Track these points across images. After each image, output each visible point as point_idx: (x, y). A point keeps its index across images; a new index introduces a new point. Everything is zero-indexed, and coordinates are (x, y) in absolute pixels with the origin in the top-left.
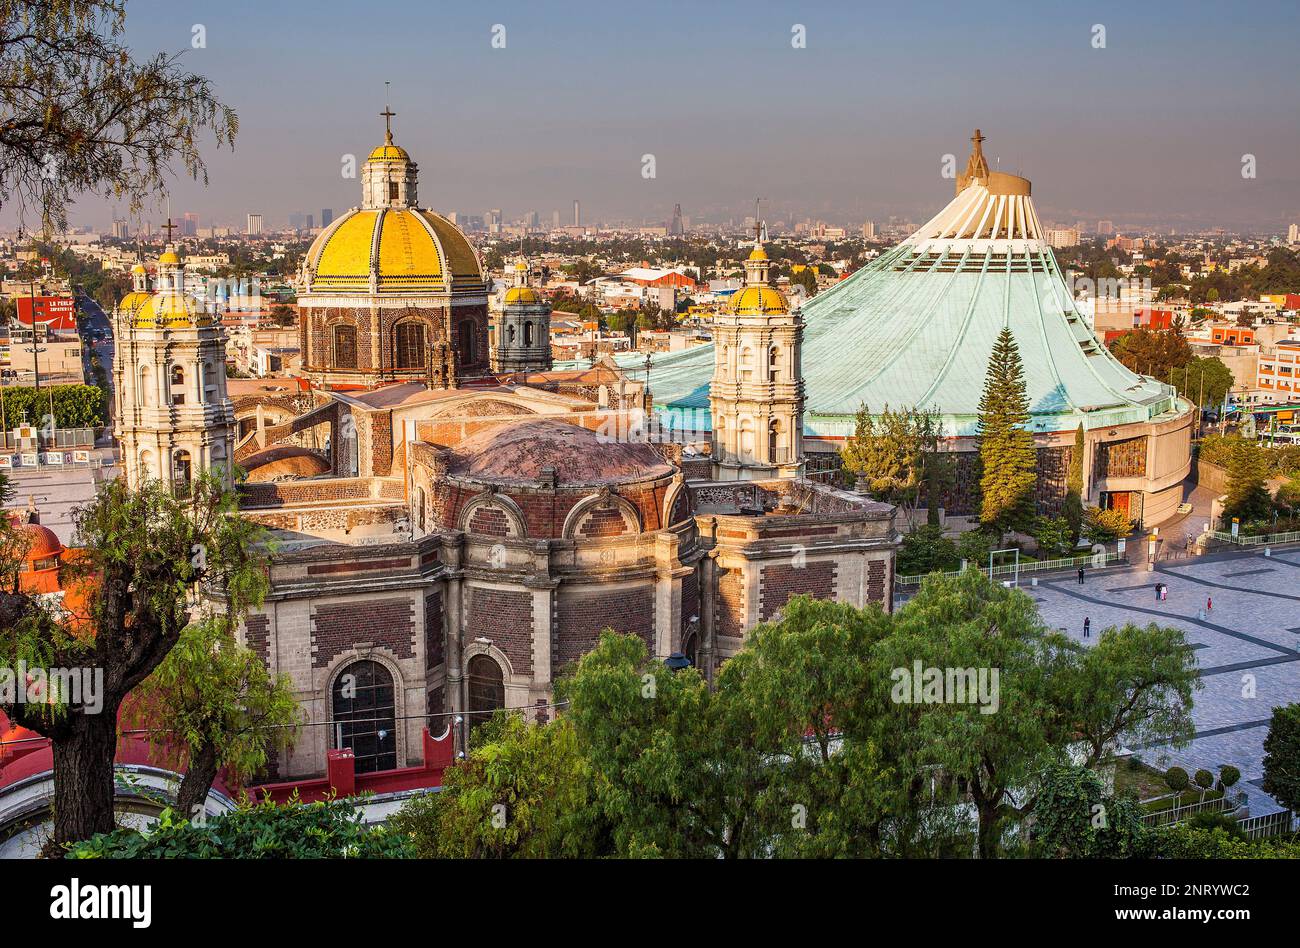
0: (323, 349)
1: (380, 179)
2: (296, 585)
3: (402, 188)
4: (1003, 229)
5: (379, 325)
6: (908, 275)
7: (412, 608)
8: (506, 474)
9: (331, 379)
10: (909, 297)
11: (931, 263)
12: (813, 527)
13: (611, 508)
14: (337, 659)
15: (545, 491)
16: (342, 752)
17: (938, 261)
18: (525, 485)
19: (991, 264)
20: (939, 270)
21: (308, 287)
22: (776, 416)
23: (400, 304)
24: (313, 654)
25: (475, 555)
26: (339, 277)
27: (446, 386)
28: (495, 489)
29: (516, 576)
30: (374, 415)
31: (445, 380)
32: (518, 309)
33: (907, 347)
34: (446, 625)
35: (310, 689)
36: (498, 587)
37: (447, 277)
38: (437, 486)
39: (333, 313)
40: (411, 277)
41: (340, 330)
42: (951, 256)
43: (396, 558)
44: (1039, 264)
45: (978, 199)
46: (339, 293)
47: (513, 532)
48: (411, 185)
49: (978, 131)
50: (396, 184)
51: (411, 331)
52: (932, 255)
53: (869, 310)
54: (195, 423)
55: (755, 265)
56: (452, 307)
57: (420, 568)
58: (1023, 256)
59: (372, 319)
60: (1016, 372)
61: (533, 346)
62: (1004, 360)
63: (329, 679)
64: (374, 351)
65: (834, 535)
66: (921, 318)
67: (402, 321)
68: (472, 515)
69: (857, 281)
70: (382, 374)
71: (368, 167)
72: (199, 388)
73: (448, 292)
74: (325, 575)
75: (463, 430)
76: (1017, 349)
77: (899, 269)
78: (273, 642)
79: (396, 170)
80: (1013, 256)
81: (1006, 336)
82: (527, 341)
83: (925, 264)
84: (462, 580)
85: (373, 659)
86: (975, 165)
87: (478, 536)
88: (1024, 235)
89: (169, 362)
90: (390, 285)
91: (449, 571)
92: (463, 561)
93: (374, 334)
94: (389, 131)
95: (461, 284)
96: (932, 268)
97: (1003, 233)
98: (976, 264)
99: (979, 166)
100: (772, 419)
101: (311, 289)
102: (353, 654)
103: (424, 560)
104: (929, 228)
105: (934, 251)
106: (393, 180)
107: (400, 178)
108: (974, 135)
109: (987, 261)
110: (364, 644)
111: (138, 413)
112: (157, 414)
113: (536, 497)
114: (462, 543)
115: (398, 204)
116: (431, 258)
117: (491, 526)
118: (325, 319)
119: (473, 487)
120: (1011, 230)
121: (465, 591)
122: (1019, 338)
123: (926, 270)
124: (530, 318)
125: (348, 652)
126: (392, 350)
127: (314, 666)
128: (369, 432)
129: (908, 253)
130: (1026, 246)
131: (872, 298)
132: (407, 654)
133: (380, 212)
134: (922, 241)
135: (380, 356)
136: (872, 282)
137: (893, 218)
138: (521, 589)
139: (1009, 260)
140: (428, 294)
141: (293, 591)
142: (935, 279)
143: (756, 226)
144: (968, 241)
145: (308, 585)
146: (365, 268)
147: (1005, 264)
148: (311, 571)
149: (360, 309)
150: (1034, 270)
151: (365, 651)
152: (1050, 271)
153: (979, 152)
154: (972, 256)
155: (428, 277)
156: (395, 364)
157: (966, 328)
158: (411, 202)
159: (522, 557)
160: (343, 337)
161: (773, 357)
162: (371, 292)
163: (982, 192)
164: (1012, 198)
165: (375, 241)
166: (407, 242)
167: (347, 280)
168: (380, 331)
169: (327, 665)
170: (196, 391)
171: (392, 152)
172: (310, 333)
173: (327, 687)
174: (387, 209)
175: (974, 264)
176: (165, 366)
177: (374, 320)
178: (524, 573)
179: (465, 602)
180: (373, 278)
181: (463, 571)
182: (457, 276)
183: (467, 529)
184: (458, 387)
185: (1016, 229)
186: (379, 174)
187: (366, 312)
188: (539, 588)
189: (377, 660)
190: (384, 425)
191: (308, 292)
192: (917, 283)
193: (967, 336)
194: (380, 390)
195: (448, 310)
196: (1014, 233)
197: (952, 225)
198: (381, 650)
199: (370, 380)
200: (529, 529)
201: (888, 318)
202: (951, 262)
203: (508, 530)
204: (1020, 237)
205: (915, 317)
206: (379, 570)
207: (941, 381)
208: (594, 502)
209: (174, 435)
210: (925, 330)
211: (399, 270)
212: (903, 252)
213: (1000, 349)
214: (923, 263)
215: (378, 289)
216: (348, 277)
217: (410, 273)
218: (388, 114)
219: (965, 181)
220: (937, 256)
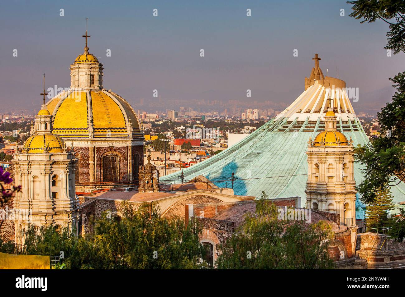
1: (84, 73)
3: (96, 78)
4: (335, 108)
5: (94, 157)
6: (287, 134)
10: (291, 146)
11: (300, 127)
13: (335, 246)
17: (303, 125)
20: (305, 131)
23: (105, 145)
26: (68, 129)
27: (153, 190)
31: (153, 187)
37: (129, 129)
40: (110, 129)
42: (310, 123)
44: (356, 126)
45: (319, 91)
48: (101, 76)
49: (317, 54)
50: (94, 76)
51: (110, 160)
52: (298, 122)
53: (268, 153)
54: (65, 209)
55: (330, 119)
56: (132, 146)
58: (347, 122)
59: (90, 153)
64: (91, 172)
67: (105, 154)
70: (95, 185)
71: (77, 66)
72: (67, 188)
73: (131, 137)
75: (216, 210)
77: (280, 130)
79: (94, 68)
80: (343, 122)
83: (296, 127)
86: (316, 73)
88: (346, 111)
89: (52, 172)
90: (99, 133)
93: (91, 162)
94: (86, 46)
95: (135, 133)
99: (319, 74)
100: (345, 203)
104: (293, 107)
105: (299, 120)
106: (92, 73)
107: (96, 73)
108: (315, 57)
111: (31, 204)
112: (46, 204)
115: (95, 87)
116: (120, 118)
120: (339, 108)
123: (297, 131)
126: (101, 171)
130: (348, 117)
131: (269, 147)
133: (88, 92)
134: (290, 115)
135: (94, 175)
136: (267, 138)
137: (182, 108)
140: (120, 139)
146: (85, 124)
149: (82, 148)
150: (354, 130)
152: (361, 130)
153: (318, 66)
154: (321, 123)
155: (119, 129)
156: (102, 179)
162: (90, 138)
163: (321, 89)
165: (89, 109)
166: (106, 108)
168: (94, 161)
171: (90, 58)
174: (90, 90)
176: (49, 175)
177: (91, 154)
180: (91, 129)
182: (135, 128)
185: (341, 108)
186: (84, 70)
187: (86, 149)
192: (294, 137)
195: (131, 148)
196: (341, 110)
197: (307, 105)
201: (282, 157)
204: (344, 112)
205: (297, 156)
209: (54, 216)
211: (104, 125)
212: (281, 121)
214: (294, 127)
215: (94, 136)
216: (73, 129)
217: (110, 126)
218: (86, 37)
219: (310, 82)
220: (302, 123)
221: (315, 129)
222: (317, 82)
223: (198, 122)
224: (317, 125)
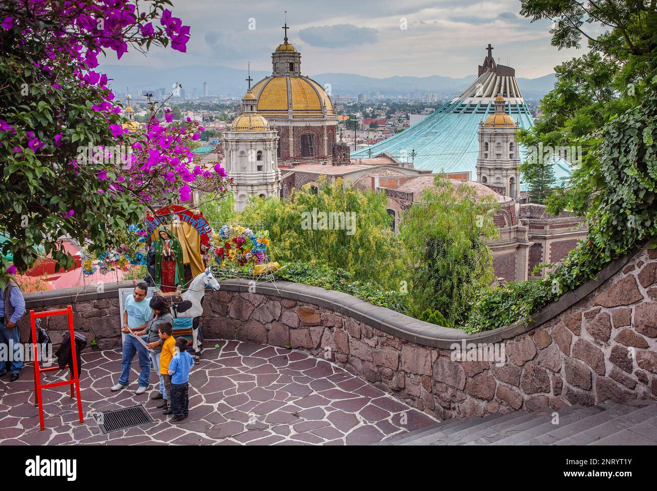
3: (295, 66)
4: (505, 92)
5: (294, 135)
11: (473, 109)
17: (476, 108)
20: (477, 113)
23: (303, 124)
26: (270, 110)
31: (344, 161)
37: (324, 111)
40: (307, 111)
42: (482, 106)
44: (523, 109)
46: (271, 119)
49: (490, 45)
50: (292, 64)
51: (308, 138)
52: (472, 106)
53: (445, 132)
54: (268, 180)
56: (326, 126)
58: (516, 106)
64: (291, 148)
67: (303, 133)
70: (295, 159)
73: (326, 118)
77: (455, 112)
79: (293, 56)
80: (512, 106)
86: (488, 62)
88: (515, 96)
89: (256, 149)
90: (298, 114)
93: (291, 139)
94: (286, 37)
96: (473, 112)
100: (511, 177)
105: (473, 103)
106: (291, 61)
107: (294, 60)
108: (487, 47)
112: (252, 176)
115: (294, 74)
116: (316, 101)
126: (299, 147)
129: (459, 104)
130: (516, 101)
133: (286, 77)
134: (466, 99)
135: (294, 150)
139: (510, 108)
140: (317, 119)
142: (475, 117)
146: (285, 106)
147: (508, 110)
149: (283, 127)
150: (522, 113)
152: (528, 113)
153: (490, 55)
154: (492, 106)
155: (315, 110)
156: (301, 154)
161: (511, 148)
162: (290, 118)
164: (507, 77)
165: (289, 93)
168: (294, 138)
170: (269, 164)
171: (289, 47)
174: (289, 76)
177: (291, 132)
180: (290, 111)
187: (286, 128)
192: (467, 119)
196: (510, 95)
199: (288, 163)
202: (482, 109)
204: (513, 97)
211: (302, 107)
214: (468, 109)
215: (293, 117)
216: (276, 111)
217: (307, 108)
218: (286, 28)
220: (475, 106)
221: (487, 112)
223: (384, 104)
224: (488, 108)
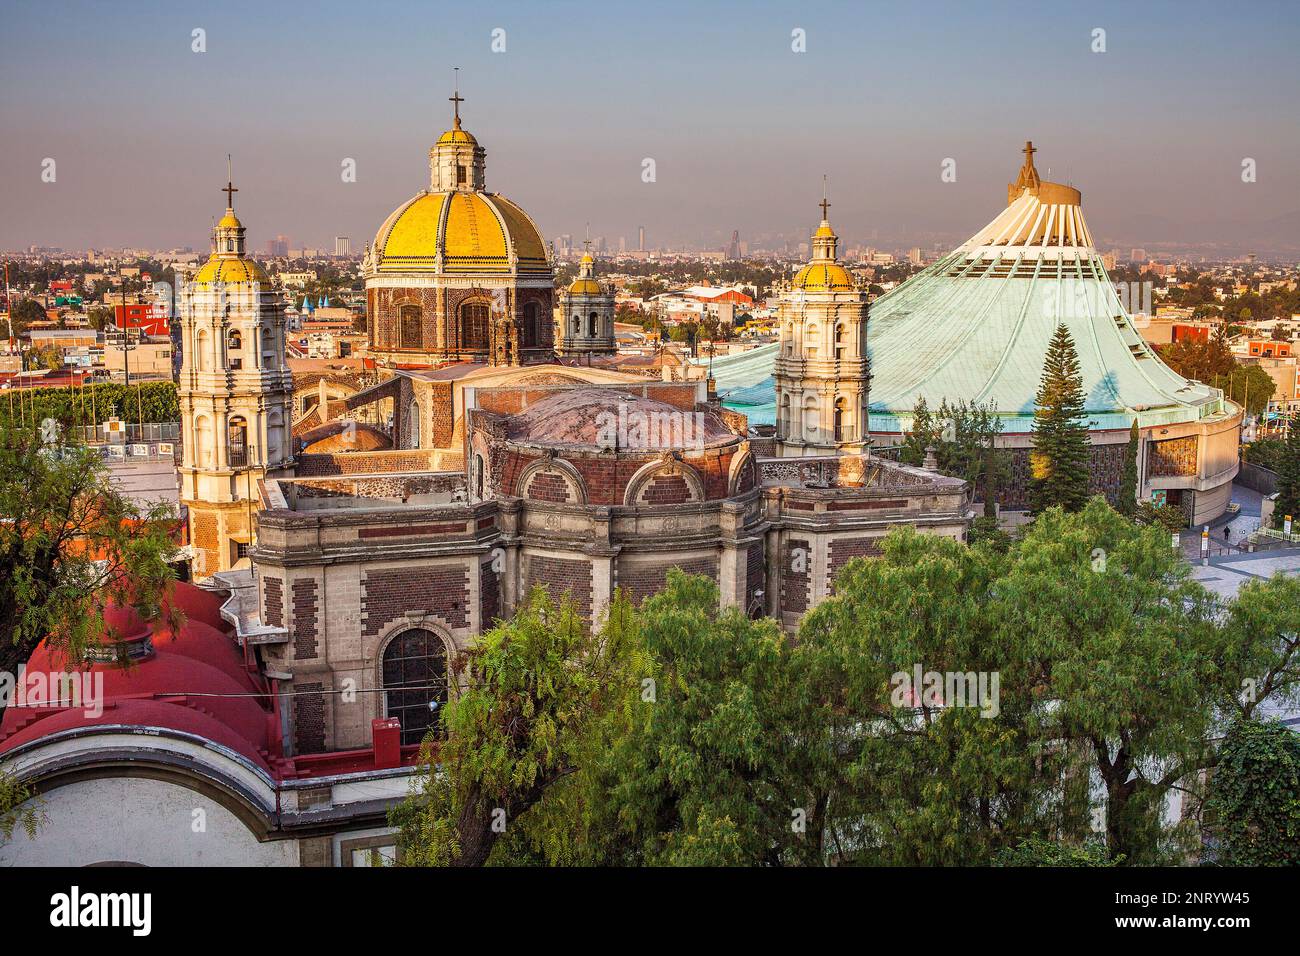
0: (388, 329)
1: (447, 163)
2: (346, 549)
3: (469, 171)
4: (1054, 237)
5: (445, 305)
6: (961, 281)
7: (467, 575)
8: (566, 439)
9: (396, 358)
10: (963, 302)
11: (984, 269)
12: (882, 500)
13: (675, 474)
14: (388, 626)
15: (607, 456)
16: (387, 722)
17: (991, 267)
18: (586, 449)
19: (1042, 270)
20: (992, 276)
21: (375, 268)
22: (842, 394)
23: (465, 285)
24: (363, 621)
25: (533, 522)
26: (405, 258)
27: (509, 363)
28: (555, 454)
29: (575, 543)
30: (435, 387)
31: (508, 356)
32: (583, 300)
33: (961, 349)
34: (502, 595)
35: (359, 658)
36: (556, 555)
37: (512, 258)
38: (495, 453)
39: (399, 293)
40: (476, 258)
41: (406, 310)
43: (451, 523)
44: (1089, 270)
45: (1029, 208)
46: (405, 273)
47: (573, 498)
48: (479, 169)
49: (1030, 143)
50: (464, 168)
51: (477, 312)
52: (985, 262)
53: (923, 314)
54: (252, 389)
55: (821, 241)
56: (517, 289)
57: (476, 534)
58: (1073, 263)
59: (438, 298)
60: (1072, 368)
61: (597, 337)
62: (1060, 355)
63: (380, 648)
64: (440, 331)
65: (904, 509)
66: (974, 322)
67: (467, 301)
68: (530, 481)
69: (912, 286)
70: (446, 353)
71: (436, 151)
72: (256, 353)
73: (514, 273)
74: (376, 539)
75: (524, 398)
76: (1073, 345)
77: (953, 275)
78: (321, 608)
79: (464, 154)
80: (1064, 263)
81: (1062, 332)
82: (592, 333)
83: (978, 270)
84: (520, 547)
85: (425, 628)
86: (1026, 176)
87: (536, 502)
88: (1075, 243)
89: (226, 325)
90: (455, 266)
91: (506, 538)
92: (520, 528)
93: (440, 314)
94: (457, 116)
95: (526, 266)
96: (985, 274)
97: (1054, 240)
98: (1027, 270)
99: (1031, 177)
100: (838, 397)
101: (378, 270)
102: (404, 622)
103: (480, 525)
104: (982, 236)
105: (987, 258)
106: (461, 163)
107: (467, 161)
108: (1025, 147)
109: (1038, 266)
110: (416, 612)
111: (194, 377)
112: (213, 378)
113: (597, 462)
114: (520, 509)
115: (465, 187)
116: (497, 240)
117: (550, 491)
118: (391, 299)
119: (532, 452)
120: (1061, 238)
121: (522, 559)
122: (1074, 335)
123: (979, 276)
124: (596, 309)
125: (399, 621)
126: (457, 330)
127: (364, 633)
128: (430, 403)
129: (962, 259)
130: (1077, 254)
131: (926, 302)
132: (460, 623)
133: (447, 194)
134: (975, 249)
135: (445, 335)
136: (927, 287)
138: (581, 557)
139: (1060, 266)
140: (493, 275)
141: (343, 555)
142: (987, 284)
143: (822, 203)
144: (1020, 249)
145: (358, 548)
146: (431, 248)
147: (1056, 270)
148: (362, 534)
149: (425, 289)
150: (1084, 277)
151: (417, 619)
152: (1100, 277)
153: (1031, 163)
154: (1024, 262)
155: (494, 258)
156: (460, 344)
157: (1019, 331)
158: (479, 184)
159: (582, 524)
160: (408, 318)
161: (839, 335)
162: (437, 273)
163: (1032, 204)
164: (1062, 207)
165: (441, 224)
166: (474, 223)
167: (414, 260)
168: (445, 312)
169: (377, 633)
170: (253, 356)
171: (460, 137)
172: (376, 313)
173: (378, 655)
174: (454, 192)
175: (1026, 269)
176: (222, 329)
177: (439, 300)
178: (584, 541)
179: (522, 571)
180: (439, 258)
181: (521, 538)
182: (522, 258)
183: (526, 496)
184: (521, 364)
185: (1066, 237)
186: (447, 157)
187: (431, 292)
188: (599, 556)
189: (429, 629)
190: (444, 396)
191: (375, 272)
192: (971, 287)
193: (1020, 339)
194: (445, 368)
195: (513, 292)
196: (1065, 241)
197: (1005, 232)
198: (434, 618)
199: (434, 360)
200: (589, 494)
201: (942, 321)
202: (1003, 269)
203: (568, 496)
204: (1070, 244)
205: (968, 321)
206: (433, 535)
207: (995, 380)
208: (658, 468)
209: (231, 400)
210: (979, 332)
211: (465, 251)
212: (957, 259)
213: (1057, 345)
214: (976, 269)
215: (444, 269)
216: (414, 258)
217: (476, 254)
218: (457, 100)
219: (1017, 191)
220: (990, 262)
222: (1028, 191)
